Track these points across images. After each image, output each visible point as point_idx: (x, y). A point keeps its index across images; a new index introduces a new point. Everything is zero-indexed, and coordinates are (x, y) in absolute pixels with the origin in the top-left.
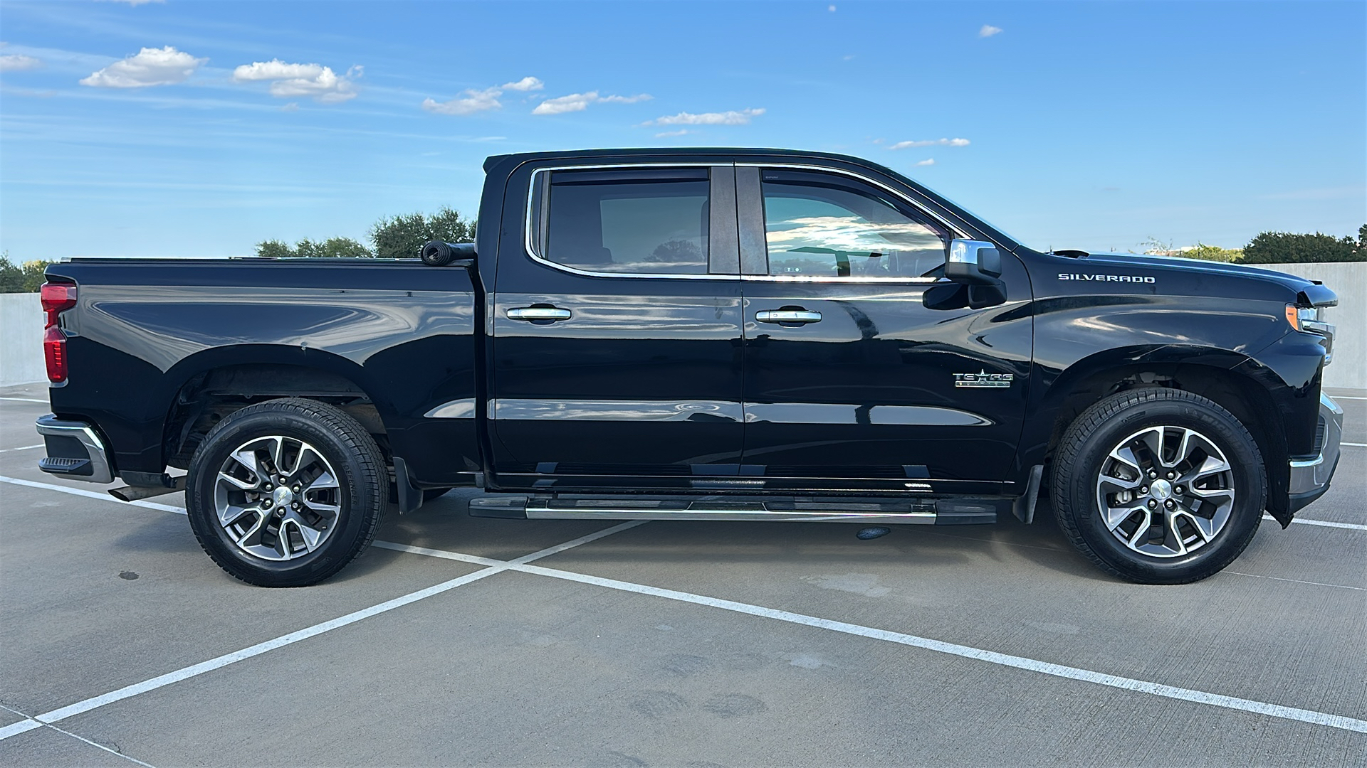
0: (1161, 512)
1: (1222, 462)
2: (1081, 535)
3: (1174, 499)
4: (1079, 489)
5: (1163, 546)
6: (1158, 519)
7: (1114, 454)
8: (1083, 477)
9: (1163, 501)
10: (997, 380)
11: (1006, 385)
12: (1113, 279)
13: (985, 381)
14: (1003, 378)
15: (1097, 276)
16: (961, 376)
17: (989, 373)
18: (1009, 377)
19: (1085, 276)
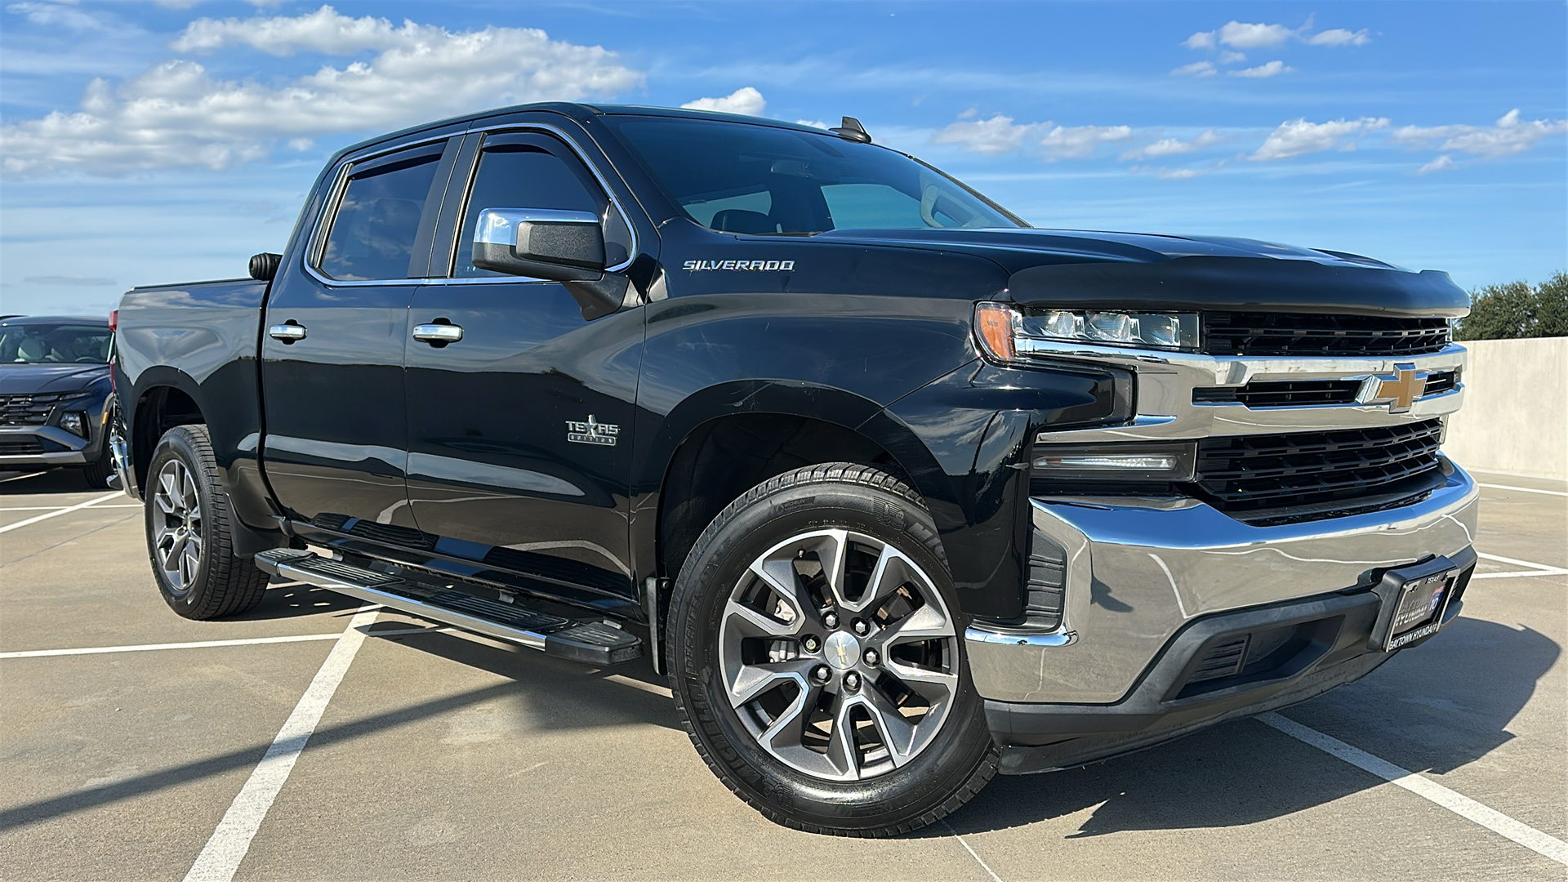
0: (835, 692)
1: (942, 620)
2: (685, 706)
3: (860, 673)
4: (688, 618)
5: (825, 755)
6: (824, 703)
7: (757, 566)
8: (697, 598)
9: (842, 672)
10: (604, 434)
11: (612, 442)
12: (743, 266)
13: (593, 435)
14: (609, 430)
15: (726, 262)
16: (574, 425)
17: (597, 422)
18: (613, 429)
19: (713, 262)
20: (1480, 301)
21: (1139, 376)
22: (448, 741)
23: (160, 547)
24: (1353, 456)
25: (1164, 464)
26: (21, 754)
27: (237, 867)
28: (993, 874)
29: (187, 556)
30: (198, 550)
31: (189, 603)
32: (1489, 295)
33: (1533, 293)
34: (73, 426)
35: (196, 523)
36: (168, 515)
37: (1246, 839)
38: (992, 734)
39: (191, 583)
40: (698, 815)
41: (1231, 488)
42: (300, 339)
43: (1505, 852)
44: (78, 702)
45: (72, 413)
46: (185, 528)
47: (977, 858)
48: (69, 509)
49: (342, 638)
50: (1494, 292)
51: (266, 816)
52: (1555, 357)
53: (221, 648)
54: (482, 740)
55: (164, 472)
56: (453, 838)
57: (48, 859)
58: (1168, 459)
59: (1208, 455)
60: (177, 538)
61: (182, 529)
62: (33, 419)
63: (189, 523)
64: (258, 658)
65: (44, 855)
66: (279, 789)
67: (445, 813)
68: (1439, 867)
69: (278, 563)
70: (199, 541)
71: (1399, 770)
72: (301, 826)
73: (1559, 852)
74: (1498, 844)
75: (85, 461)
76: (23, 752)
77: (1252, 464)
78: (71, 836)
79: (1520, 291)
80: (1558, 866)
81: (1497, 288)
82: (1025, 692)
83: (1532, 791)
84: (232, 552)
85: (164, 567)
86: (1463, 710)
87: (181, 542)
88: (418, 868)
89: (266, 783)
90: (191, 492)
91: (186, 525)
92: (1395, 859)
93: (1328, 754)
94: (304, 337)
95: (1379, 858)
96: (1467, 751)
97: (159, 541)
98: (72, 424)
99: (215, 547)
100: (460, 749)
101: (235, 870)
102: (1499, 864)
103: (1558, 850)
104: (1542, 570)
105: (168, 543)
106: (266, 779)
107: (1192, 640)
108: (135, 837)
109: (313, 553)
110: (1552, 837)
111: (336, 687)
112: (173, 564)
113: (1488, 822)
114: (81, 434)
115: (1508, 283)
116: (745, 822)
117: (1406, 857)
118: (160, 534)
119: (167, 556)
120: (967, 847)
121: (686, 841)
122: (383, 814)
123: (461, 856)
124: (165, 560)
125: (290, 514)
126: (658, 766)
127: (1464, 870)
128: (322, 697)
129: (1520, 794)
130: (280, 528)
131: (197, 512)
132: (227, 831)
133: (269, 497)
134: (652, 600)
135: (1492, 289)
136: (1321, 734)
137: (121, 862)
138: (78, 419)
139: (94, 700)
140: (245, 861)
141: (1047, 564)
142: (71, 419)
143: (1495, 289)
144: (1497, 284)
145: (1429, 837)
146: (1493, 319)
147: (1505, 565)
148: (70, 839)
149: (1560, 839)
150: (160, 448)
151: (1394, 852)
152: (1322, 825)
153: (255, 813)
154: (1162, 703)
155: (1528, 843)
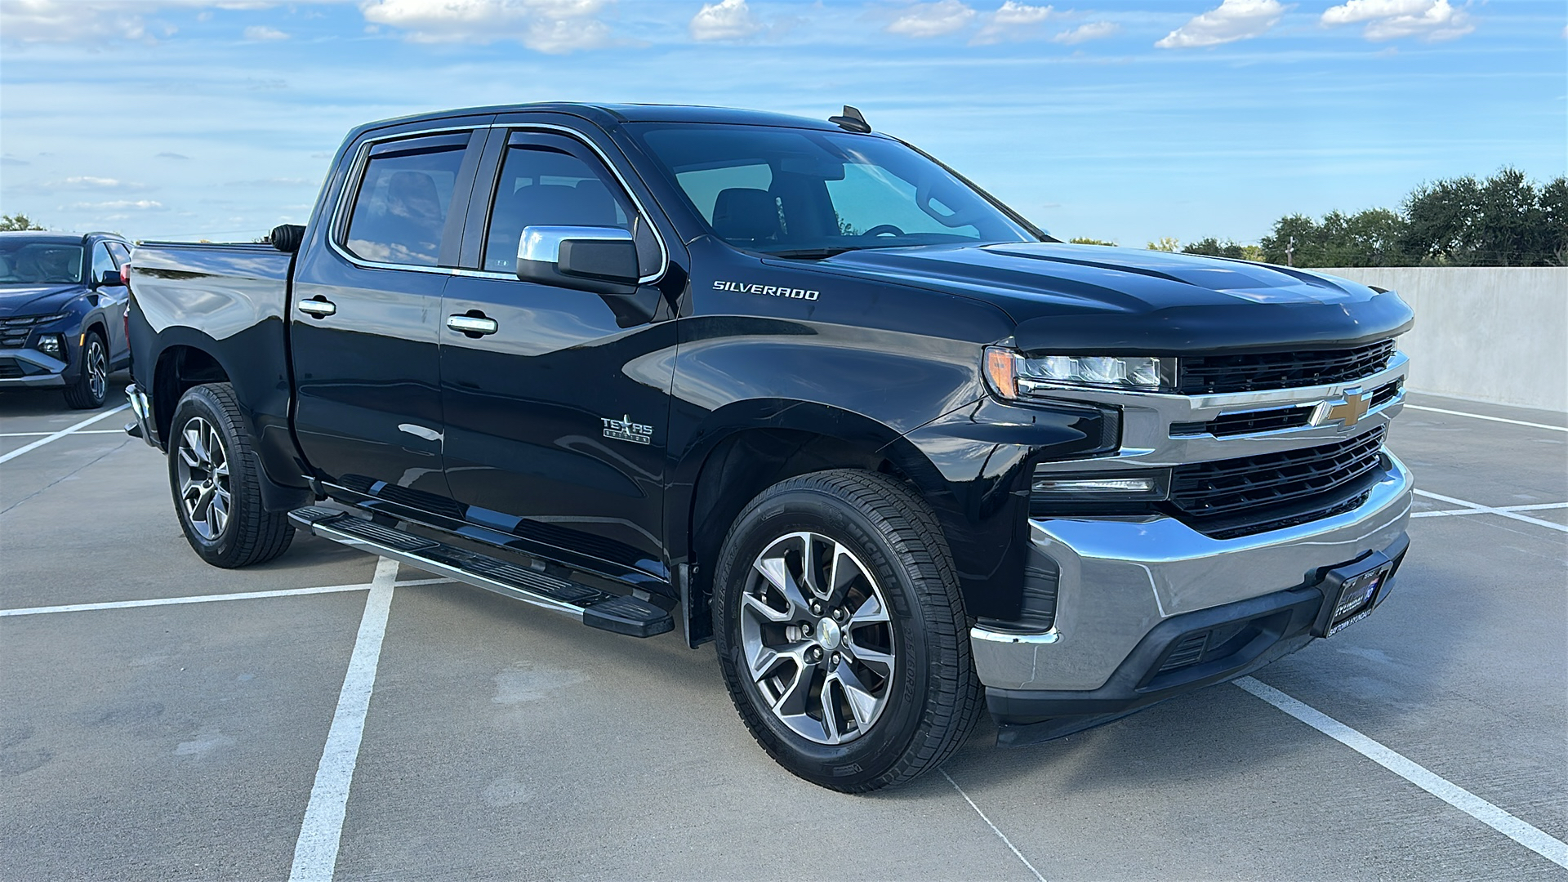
10: (639, 433)
11: (646, 441)
12: (770, 291)
13: (628, 433)
14: (643, 430)
15: (754, 286)
16: (609, 422)
17: (632, 421)
18: (648, 429)
19: (742, 285)
20: (1429, 195)
21: (1125, 414)
22: (498, 699)
23: (186, 499)
24: (1304, 469)
25: (1144, 487)
26: (107, 717)
27: (340, 830)
28: (994, 827)
29: (216, 509)
30: (226, 505)
31: (220, 553)
32: (1438, 189)
33: (1480, 187)
34: (51, 349)
35: (224, 479)
36: (192, 468)
37: (1205, 792)
38: (992, 716)
39: (220, 534)
40: (735, 773)
41: (1200, 504)
42: (328, 315)
43: (1420, 802)
44: (142, 662)
45: (49, 335)
46: (210, 481)
47: (979, 812)
48: (57, 435)
49: (372, 589)
50: (1443, 186)
51: (353, 779)
52: (1494, 287)
53: (260, 601)
54: (530, 698)
55: (188, 428)
56: (526, 798)
57: (169, 824)
58: (1147, 482)
59: (1181, 478)
60: (203, 491)
61: (208, 482)
62: (10, 342)
63: (216, 476)
64: (298, 611)
65: (165, 820)
66: (357, 752)
67: (513, 774)
68: (1366, 817)
69: (313, 522)
70: (227, 495)
71: (1335, 724)
72: (387, 789)
73: (1464, 802)
74: (1415, 795)
75: (64, 383)
76: (109, 716)
77: (1218, 483)
78: (183, 801)
79: (1468, 186)
80: (1463, 815)
81: (1446, 182)
82: (1020, 682)
83: (1447, 744)
84: (261, 508)
85: (191, 517)
86: (1392, 661)
87: (206, 494)
88: (501, 828)
89: (344, 746)
90: (217, 448)
91: (211, 479)
92: (1330, 810)
93: (1275, 707)
94: (334, 313)
95: (1316, 810)
96: (1393, 703)
97: (185, 492)
98: (49, 347)
99: (245, 504)
100: (510, 708)
101: (340, 834)
102: (1415, 814)
103: (1464, 800)
104: (1469, 508)
105: (194, 494)
106: (342, 742)
107: (1166, 637)
108: (241, 802)
109: (345, 512)
110: (1460, 788)
111: (381, 643)
112: (200, 515)
113: (1408, 774)
114: (59, 356)
115: (1456, 178)
116: (776, 780)
117: (1338, 809)
118: (186, 486)
119: (193, 508)
120: (970, 802)
121: (729, 799)
122: (458, 776)
123: (536, 815)
124: (192, 512)
125: (320, 475)
126: (692, 725)
127: (1386, 819)
128: (371, 654)
129: (1436, 747)
130: (310, 487)
131: (225, 468)
132: (322, 794)
133: (299, 457)
134: (685, 584)
135: (1441, 184)
136: (1268, 687)
137: (235, 826)
138: (55, 341)
139: (157, 658)
140: (346, 825)
141: (1042, 576)
142: (48, 341)
143: (1444, 183)
144: (1446, 178)
145: (1358, 789)
146: (1441, 212)
147: (1436, 503)
148: (184, 805)
149: (1467, 790)
150: (183, 404)
151: (1328, 803)
152: (1269, 778)
153: (342, 776)
154: (1136, 690)
155: (1440, 793)
